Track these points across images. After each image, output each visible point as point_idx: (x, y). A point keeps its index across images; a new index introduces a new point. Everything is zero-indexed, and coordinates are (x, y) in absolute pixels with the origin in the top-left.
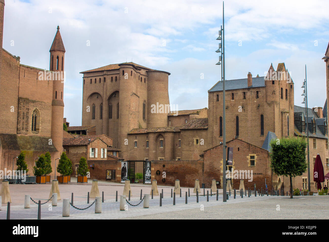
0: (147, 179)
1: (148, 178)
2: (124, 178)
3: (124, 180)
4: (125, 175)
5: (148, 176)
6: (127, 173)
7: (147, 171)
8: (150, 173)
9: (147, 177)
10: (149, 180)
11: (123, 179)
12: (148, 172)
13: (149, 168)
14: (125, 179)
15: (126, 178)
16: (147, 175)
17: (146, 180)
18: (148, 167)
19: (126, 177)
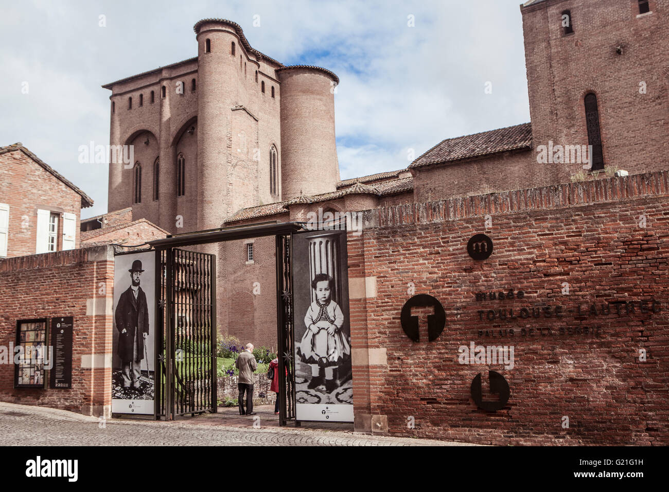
0: (315, 383)
1: (322, 372)
2: (132, 377)
3: (130, 392)
4: (140, 356)
5: (321, 351)
6: (149, 340)
7: (314, 310)
8: (338, 331)
9: (311, 360)
10: (331, 386)
11: (128, 383)
12: (323, 316)
13: (322, 285)
14: (137, 385)
15: (144, 373)
16: (313, 344)
17: (301, 387)
18: (321, 277)
19: (143, 365)
